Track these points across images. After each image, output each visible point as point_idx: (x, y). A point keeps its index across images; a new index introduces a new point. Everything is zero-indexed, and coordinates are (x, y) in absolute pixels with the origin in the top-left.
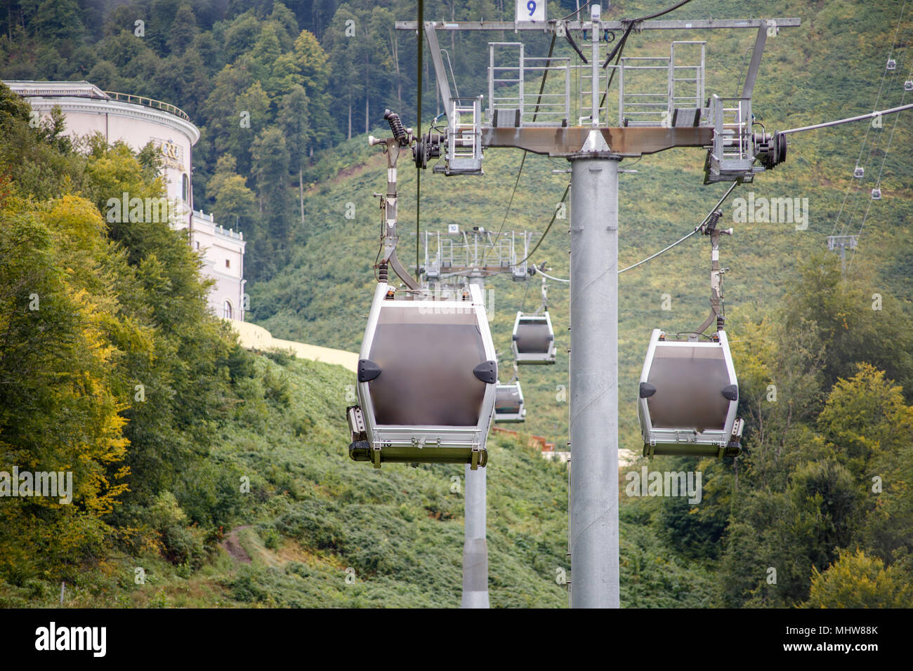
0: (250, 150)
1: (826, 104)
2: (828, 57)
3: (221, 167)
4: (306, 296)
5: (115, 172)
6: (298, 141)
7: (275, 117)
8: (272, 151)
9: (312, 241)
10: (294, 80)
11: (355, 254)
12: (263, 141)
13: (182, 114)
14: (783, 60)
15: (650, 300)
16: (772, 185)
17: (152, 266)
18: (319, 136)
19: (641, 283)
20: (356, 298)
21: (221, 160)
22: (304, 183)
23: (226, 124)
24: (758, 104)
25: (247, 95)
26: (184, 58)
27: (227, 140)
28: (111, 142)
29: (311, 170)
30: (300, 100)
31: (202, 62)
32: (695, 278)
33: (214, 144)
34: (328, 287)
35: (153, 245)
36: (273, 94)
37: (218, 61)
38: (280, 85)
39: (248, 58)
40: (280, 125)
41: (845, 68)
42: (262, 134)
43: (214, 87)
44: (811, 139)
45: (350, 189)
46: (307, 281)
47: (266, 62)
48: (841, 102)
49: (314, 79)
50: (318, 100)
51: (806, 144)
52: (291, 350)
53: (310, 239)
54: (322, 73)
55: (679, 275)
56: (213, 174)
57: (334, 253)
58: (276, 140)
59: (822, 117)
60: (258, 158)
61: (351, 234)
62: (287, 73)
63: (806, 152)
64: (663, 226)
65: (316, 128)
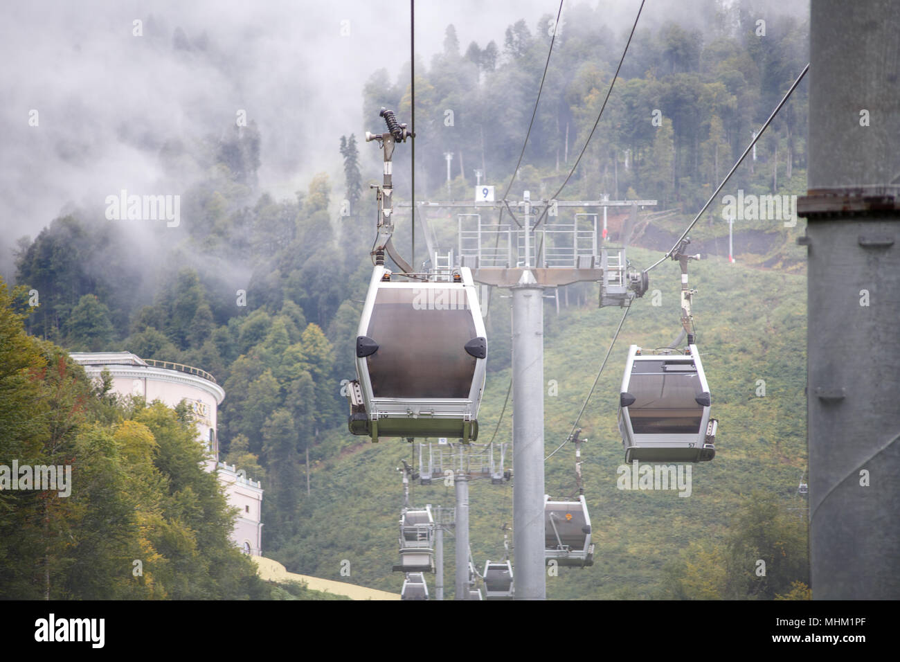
0: (261, 431)
1: (783, 390)
2: (783, 349)
3: (235, 447)
4: (311, 564)
5: (156, 419)
6: (305, 422)
7: (284, 401)
8: (281, 431)
9: (317, 513)
10: (302, 368)
11: (357, 524)
12: (273, 423)
13: (210, 377)
14: (743, 350)
15: (627, 566)
16: (736, 462)
17: (187, 497)
18: (324, 417)
19: (619, 550)
20: (357, 564)
21: (235, 440)
22: (310, 460)
23: (240, 408)
24: (722, 389)
25: (258, 382)
26: (202, 350)
27: (240, 423)
28: (149, 400)
29: (317, 448)
30: (308, 385)
31: (218, 354)
32: (668, 545)
33: (228, 426)
34: (332, 556)
35: (188, 480)
36: (282, 381)
37: (234, 352)
38: (289, 372)
39: (261, 348)
40: (289, 407)
41: (799, 359)
42: (273, 416)
43: (229, 375)
44: (771, 421)
45: (352, 464)
46: (313, 550)
47: (276, 351)
48: (796, 389)
49: (320, 367)
50: (323, 385)
51: (767, 425)
52: (303, 582)
53: (316, 511)
54: (327, 361)
55: (653, 543)
56: (228, 453)
57: (337, 524)
58: (285, 421)
59: (780, 401)
60: (269, 437)
61: (353, 506)
62: (295, 362)
63: (766, 433)
64: (638, 498)
65: (320, 410)
